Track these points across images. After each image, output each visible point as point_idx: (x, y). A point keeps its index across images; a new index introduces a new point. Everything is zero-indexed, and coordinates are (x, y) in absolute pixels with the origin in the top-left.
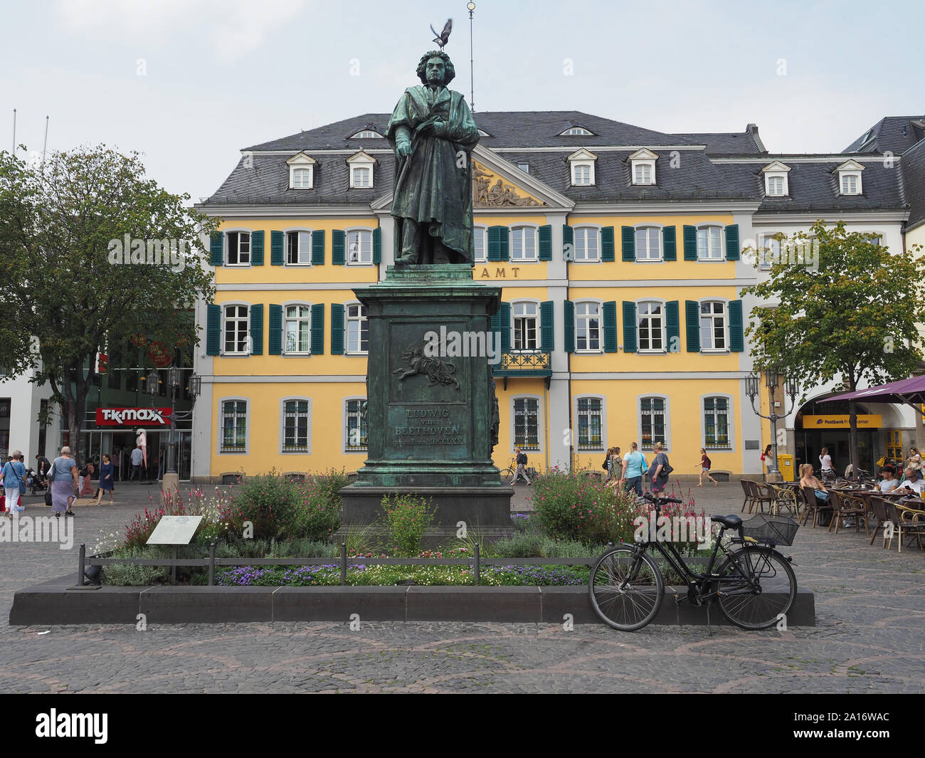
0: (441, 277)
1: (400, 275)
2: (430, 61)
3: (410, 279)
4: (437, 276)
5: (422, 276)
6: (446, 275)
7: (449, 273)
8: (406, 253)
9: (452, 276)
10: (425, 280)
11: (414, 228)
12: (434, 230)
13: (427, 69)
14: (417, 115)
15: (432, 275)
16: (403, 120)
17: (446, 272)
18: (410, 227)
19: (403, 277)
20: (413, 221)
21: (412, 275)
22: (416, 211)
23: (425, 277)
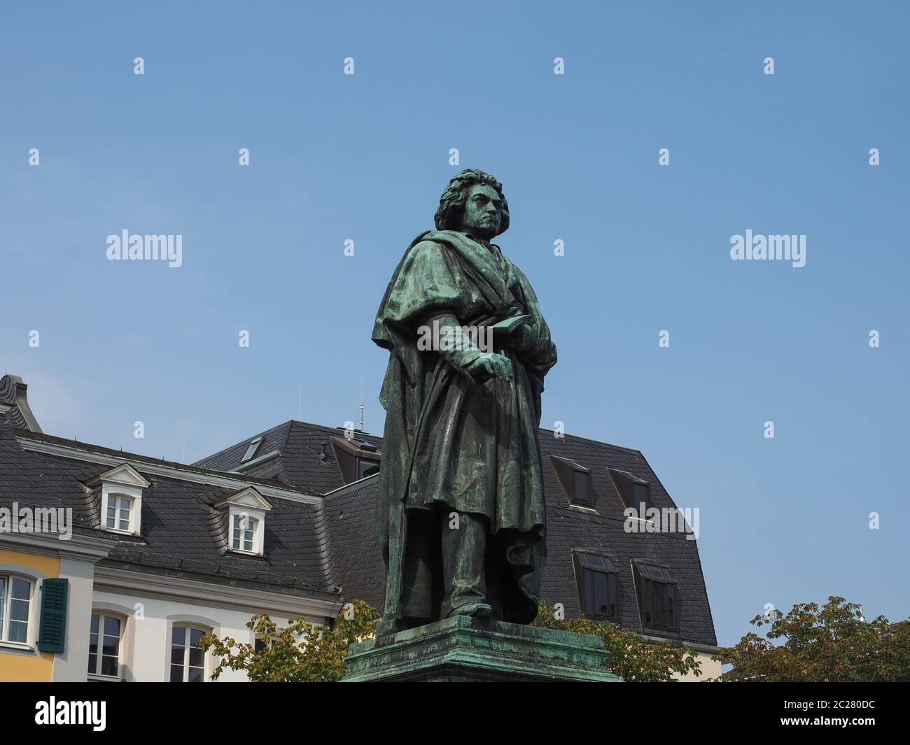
0: (557, 658)
1: (485, 643)
2: (477, 190)
3: (505, 653)
4: (549, 654)
5: (526, 651)
6: (563, 655)
7: (570, 651)
8: (469, 593)
9: (575, 659)
10: (531, 661)
11: (482, 537)
12: (517, 551)
13: (471, 206)
14: (483, 294)
15: (544, 652)
16: (456, 300)
17: (563, 649)
18: (476, 535)
19: (490, 648)
20: (485, 521)
21: (506, 647)
22: (494, 501)
23: (530, 654)
